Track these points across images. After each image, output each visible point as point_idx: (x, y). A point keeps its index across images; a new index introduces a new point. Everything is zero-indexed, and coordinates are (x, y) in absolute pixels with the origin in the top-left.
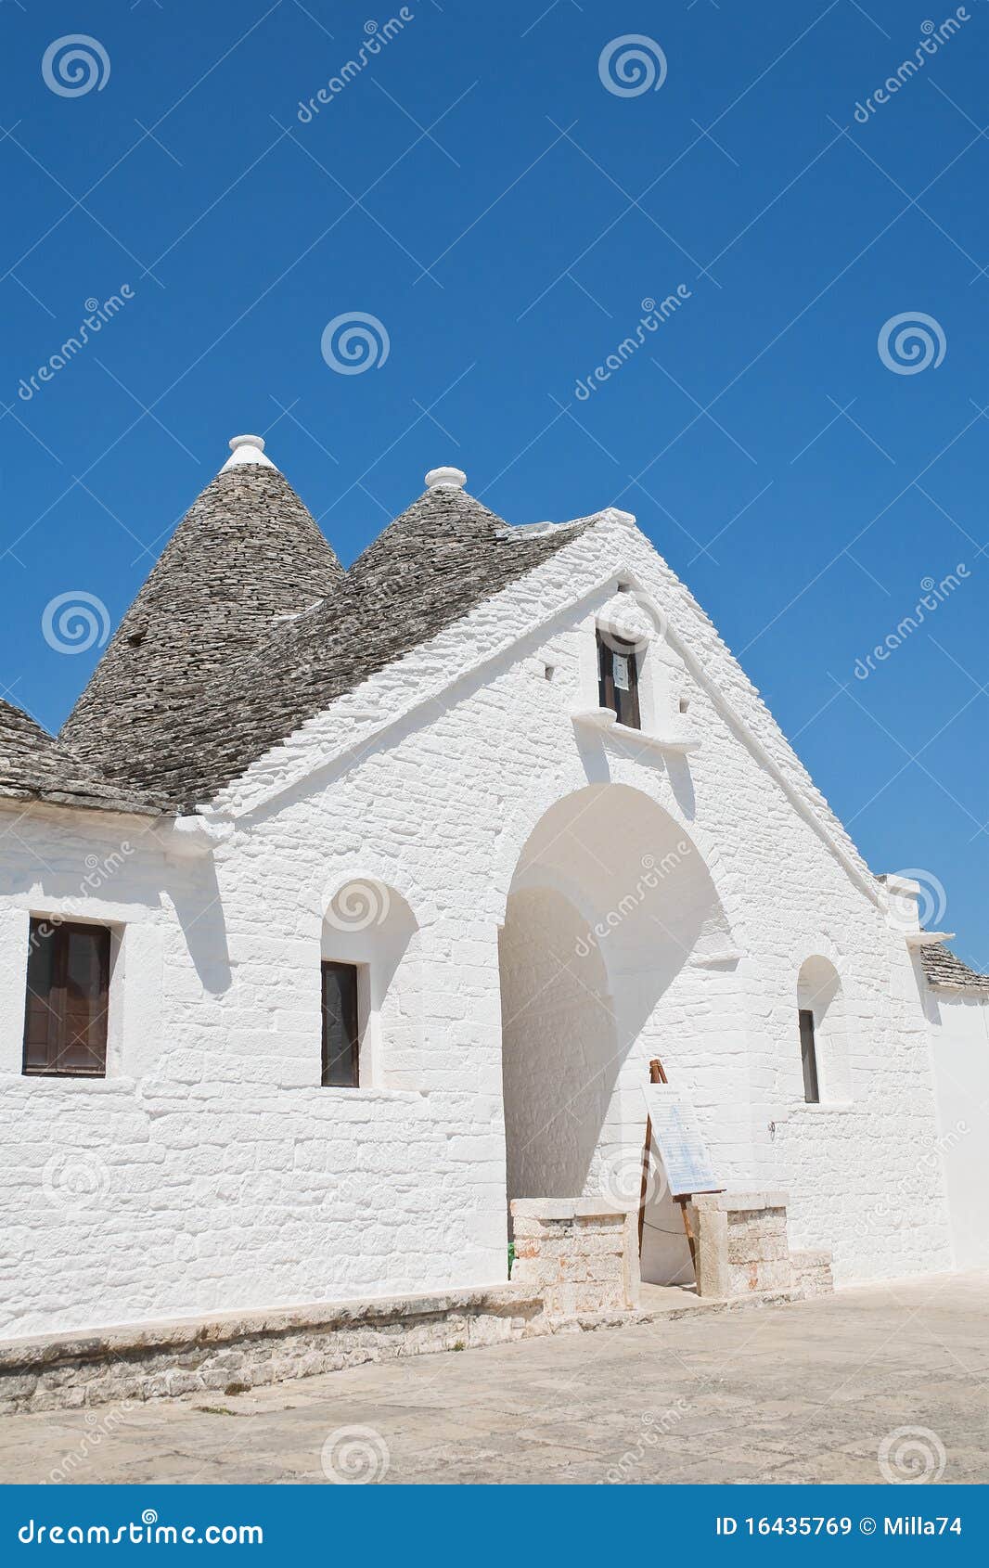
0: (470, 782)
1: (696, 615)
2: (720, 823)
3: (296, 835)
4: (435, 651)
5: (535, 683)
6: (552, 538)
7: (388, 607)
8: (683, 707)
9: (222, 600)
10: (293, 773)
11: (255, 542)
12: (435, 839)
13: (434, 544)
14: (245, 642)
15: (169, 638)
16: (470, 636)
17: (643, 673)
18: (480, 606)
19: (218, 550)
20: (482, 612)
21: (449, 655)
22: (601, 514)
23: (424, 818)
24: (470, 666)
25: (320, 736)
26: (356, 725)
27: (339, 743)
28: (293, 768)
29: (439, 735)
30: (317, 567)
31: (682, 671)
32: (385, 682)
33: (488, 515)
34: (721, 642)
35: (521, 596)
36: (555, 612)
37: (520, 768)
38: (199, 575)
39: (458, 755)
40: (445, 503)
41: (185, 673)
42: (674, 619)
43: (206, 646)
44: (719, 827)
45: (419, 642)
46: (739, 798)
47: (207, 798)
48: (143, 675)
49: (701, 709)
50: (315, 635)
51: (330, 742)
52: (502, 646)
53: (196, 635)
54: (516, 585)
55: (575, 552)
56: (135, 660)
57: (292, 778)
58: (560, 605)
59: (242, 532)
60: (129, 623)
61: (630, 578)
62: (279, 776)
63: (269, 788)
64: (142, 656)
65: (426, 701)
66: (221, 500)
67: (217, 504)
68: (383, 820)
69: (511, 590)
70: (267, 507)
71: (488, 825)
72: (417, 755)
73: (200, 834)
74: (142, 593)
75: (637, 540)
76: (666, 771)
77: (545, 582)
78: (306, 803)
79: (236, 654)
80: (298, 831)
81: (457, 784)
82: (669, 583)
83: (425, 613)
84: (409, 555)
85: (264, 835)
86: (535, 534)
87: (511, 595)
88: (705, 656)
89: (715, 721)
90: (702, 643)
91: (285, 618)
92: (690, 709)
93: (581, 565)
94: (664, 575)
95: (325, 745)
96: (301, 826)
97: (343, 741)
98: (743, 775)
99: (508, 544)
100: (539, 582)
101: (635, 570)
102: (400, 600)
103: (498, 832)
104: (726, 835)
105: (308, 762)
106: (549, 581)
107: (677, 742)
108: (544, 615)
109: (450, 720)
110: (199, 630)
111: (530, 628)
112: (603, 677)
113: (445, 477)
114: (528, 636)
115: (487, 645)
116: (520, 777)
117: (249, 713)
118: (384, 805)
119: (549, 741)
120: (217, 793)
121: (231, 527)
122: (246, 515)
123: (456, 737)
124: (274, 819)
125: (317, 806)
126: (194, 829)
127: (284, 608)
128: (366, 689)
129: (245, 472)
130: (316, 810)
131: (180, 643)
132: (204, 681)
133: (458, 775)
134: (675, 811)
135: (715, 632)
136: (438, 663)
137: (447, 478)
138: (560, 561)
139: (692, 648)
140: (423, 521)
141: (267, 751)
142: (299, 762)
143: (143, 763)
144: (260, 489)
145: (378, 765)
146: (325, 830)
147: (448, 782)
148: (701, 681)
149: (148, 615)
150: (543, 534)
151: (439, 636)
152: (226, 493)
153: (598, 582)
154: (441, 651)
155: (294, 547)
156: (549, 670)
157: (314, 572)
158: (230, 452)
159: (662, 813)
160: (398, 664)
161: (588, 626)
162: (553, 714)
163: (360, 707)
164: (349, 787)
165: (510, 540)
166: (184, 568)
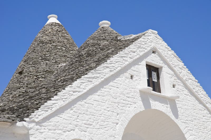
0: (108, 109)
1: (177, 59)
2: (187, 120)
3: (55, 126)
4: (97, 72)
5: (128, 80)
6: (133, 39)
7: (87, 60)
8: (174, 86)
9: (45, 61)
10: (54, 108)
11: (54, 44)
12: (98, 126)
13: (100, 42)
14: (51, 72)
15: (30, 72)
16: (107, 67)
17: (161, 76)
18: (110, 58)
19: (44, 47)
20: (111, 60)
21: (101, 73)
22: (147, 31)
23: (94, 120)
24: (107, 76)
25: (62, 97)
26: (73, 94)
27: (68, 99)
28: (54, 106)
29: (99, 96)
30: (72, 50)
31: (173, 75)
32: (82, 81)
33: (116, 33)
34: (185, 67)
35: (123, 55)
36: (133, 60)
37: (123, 105)
38: (38, 54)
39: (105, 102)
40: (104, 30)
41: (34, 81)
42: (170, 60)
43: (40, 74)
44: (187, 122)
45: (93, 69)
46: (193, 113)
47: (28, 116)
48: (22, 82)
49: (180, 86)
50: (67, 69)
51: (65, 99)
52: (117, 70)
53: (37, 71)
54: (121, 52)
55: (139, 42)
56: (20, 78)
57: (54, 109)
58: (135, 58)
59: (51, 41)
60: (19, 68)
61: (156, 49)
62: (50, 109)
63: (47, 112)
64: (22, 77)
65: (94, 87)
66: (45, 33)
67: (44, 34)
68: (82, 121)
69: (119, 54)
70: (58, 34)
71: (114, 122)
72: (92, 102)
73: (24, 127)
74: (23, 60)
75: (158, 38)
76: (169, 105)
77: (130, 51)
78: (58, 117)
79: (48, 76)
80: (56, 125)
81: (105, 110)
82: (168, 50)
83: (96, 62)
84: (93, 45)
85: (45, 127)
86: (129, 38)
87: (120, 55)
88: (180, 71)
89: (185, 90)
90: (179, 67)
91: (62, 65)
92: (176, 87)
93: (141, 46)
94: (166, 48)
95: (64, 100)
96: (56, 124)
97: (69, 98)
98: (194, 106)
99: (121, 41)
100: (128, 51)
101: (158, 47)
102: (90, 58)
103: (117, 124)
104: (190, 124)
105: (59, 105)
106: (131, 51)
107: (173, 96)
108: (130, 60)
109: (102, 91)
110: (38, 69)
111: (125, 64)
112: (149, 78)
113: (104, 23)
114: (125, 67)
115: (112, 70)
116: (124, 107)
117: (45, 91)
118: (82, 117)
119: (132, 97)
120: (31, 115)
121: (48, 40)
122: (52, 37)
123: (104, 96)
124: (48, 122)
125: (62, 118)
126: (22, 125)
127: (62, 62)
128: (76, 83)
129: (52, 25)
130: (61, 119)
131: (33, 73)
132: (39, 84)
133: (104, 107)
134: (173, 117)
135: (183, 64)
136: (98, 75)
137: (105, 24)
138: (134, 45)
139: (176, 69)
140: (98, 36)
141: (46, 102)
142: (56, 105)
143: (14, 107)
144: (56, 30)
145: (80, 105)
146: (64, 124)
147: (102, 109)
148: (179, 78)
149: (24, 65)
150: (131, 38)
151: (98, 67)
152: (46, 31)
153: (146, 51)
154: (100, 72)
155: (66, 45)
156: (132, 77)
157: (71, 52)
158: (48, 20)
159: (169, 118)
160: (86, 76)
161: (144, 63)
162: (133, 89)
163: (74, 88)
164: (72, 111)
165: (122, 40)
166: (34, 52)
